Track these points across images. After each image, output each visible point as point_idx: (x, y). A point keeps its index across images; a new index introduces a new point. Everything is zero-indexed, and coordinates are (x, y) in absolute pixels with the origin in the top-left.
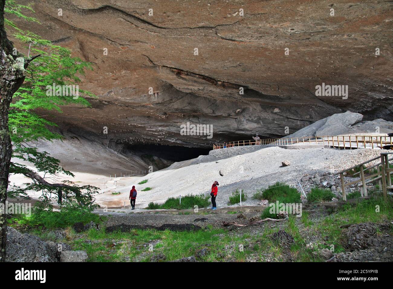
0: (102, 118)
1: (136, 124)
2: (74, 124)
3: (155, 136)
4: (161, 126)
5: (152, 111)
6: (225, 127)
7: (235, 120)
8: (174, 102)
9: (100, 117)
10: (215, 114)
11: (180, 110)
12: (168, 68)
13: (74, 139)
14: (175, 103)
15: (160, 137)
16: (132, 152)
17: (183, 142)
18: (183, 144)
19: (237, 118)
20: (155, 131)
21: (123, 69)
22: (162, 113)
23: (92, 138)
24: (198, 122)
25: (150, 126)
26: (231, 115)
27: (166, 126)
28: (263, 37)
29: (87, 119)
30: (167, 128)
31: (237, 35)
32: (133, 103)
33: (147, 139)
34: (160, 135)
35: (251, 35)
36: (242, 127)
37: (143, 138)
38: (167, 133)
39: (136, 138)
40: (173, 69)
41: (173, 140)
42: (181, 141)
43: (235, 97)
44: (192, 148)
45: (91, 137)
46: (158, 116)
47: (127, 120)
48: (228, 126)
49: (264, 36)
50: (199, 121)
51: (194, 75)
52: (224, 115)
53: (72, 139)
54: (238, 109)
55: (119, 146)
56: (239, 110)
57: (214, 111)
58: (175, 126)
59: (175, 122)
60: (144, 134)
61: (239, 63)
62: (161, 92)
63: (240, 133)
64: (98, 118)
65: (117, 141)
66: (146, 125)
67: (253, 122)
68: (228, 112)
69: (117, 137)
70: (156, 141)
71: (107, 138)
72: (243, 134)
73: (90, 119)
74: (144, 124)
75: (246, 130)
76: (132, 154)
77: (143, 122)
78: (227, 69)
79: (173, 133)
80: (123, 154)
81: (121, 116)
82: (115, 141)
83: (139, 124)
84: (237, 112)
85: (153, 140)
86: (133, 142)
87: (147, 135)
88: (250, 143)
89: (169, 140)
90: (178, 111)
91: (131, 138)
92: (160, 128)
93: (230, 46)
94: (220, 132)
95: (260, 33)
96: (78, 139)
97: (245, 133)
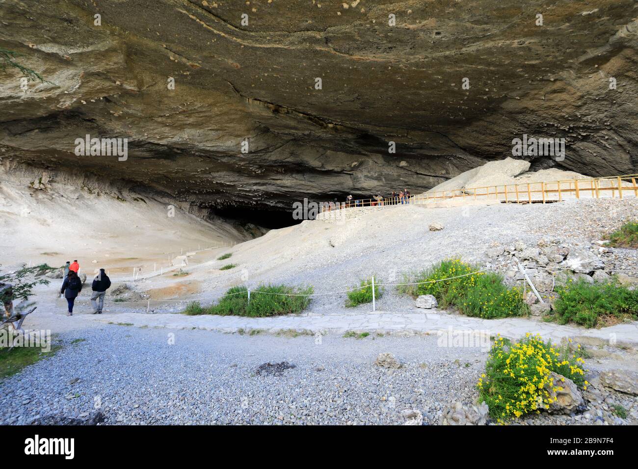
0: (176, 173)
1: (223, 182)
2: (138, 181)
3: (250, 198)
4: (256, 184)
5: (242, 163)
6: (337, 186)
7: (349, 176)
8: (271, 152)
9: (174, 171)
10: (325, 168)
11: (280, 163)
12: (261, 102)
13: (138, 201)
14: (273, 153)
15: (256, 199)
16: (222, 219)
18: (286, 208)
19: (352, 174)
20: (249, 192)
21: (197, 101)
22: (256, 166)
23: (166, 200)
25: (241, 184)
26: (345, 170)
27: (263, 184)
28: (393, 49)
29: (155, 174)
30: (265, 187)
31: (356, 46)
32: (216, 151)
33: (239, 201)
34: (255, 196)
35: (376, 45)
36: (359, 186)
37: (235, 201)
38: (264, 194)
39: (225, 200)
40: (268, 104)
41: (272, 203)
42: (283, 204)
43: (350, 145)
45: (164, 199)
46: (252, 171)
47: (210, 176)
48: (341, 184)
49: (395, 47)
50: (305, 178)
52: (336, 169)
53: (136, 201)
54: (353, 162)
55: (204, 211)
56: (355, 163)
57: (323, 165)
58: (273, 185)
59: (274, 179)
60: (235, 196)
61: (357, 95)
62: (254, 137)
63: (358, 194)
64: (171, 172)
65: (201, 204)
66: (236, 183)
67: (373, 179)
68: (341, 166)
69: (200, 199)
70: (251, 204)
71: (186, 201)
73: (159, 174)
74: (234, 181)
76: (222, 221)
77: (233, 179)
78: (340, 104)
79: (271, 193)
80: (209, 221)
81: (201, 170)
82: (198, 204)
83: (227, 181)
84: (352, 166)
85: (248, 204)
86: (222, 206)
87: (239, 196)
88: (371, 203)
89: (268, 203)
90: (276, 165)
91: (218, 201)
92: (255, 188)
93: (345, 65)
95: (390, 42)
96: (145, 202)
97: (363, 194)
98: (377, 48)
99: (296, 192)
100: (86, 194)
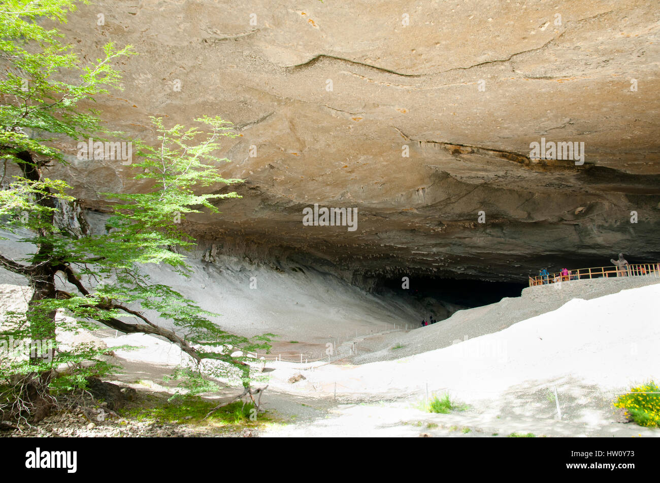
0: (337, 236)
1: (392, 244)
2: (296, 248)
3: (429, 263)
4: (435, 245)
5: (416, 220)
6: (555, 243)
7: (573, 227)
8: (453, 203)
9: (334, 235)
10: (533, 219)
11: (467, 216)
12: (436, 144)
13: (296, 271)
14: (456, 204)
15: (437, 265)
17: (479, 272)
18: (480, 276)
19: (577, 225)
20: (427, 255)
21: (360, 153)
22: (435, 222)
23: (325, 269)
24: (502, 235)
25: (416, 246)
26: (565, 219)
27: (445, 245)
28: (611, 61)
29: (314, 239)
30: (447, 248)
31: (555, 67)
32: (384, 208)
33: (414, 268)
34: (436, 261)
35: (584, 62)
36: (588, 241)
37: (409, 268)
38: (447, 258)
39: (396, 267)
40: (446, 145)
41: (460, 269)
42: (475, 270)
43: (569, 184)
44: (498, 282)
45: (324, 267)
46: (429, 229)
47: (377, 238)
48: (561, 239)
49: (613, 59)
50: (504, 234)
51: (484, 151)
52: (550, 220)
53: (294, 272)
54: (577, 207)
55: (370, 282)
56: (580, 209)
57: (529, 214)
58: (460, 245)
59: (460, 238)
60: (408, 261)
61: (568, 119)
62: (429, 187)
63: (590, 254)
64: (331, 236)
65: (366, 273)
66: (410, 245)
67: (613, 231)
68: (557, 214)
69: (365, 266)
70: (431, 271)
71: (348, 269)
72: (595, 254)
73: (319, 239)
74: (407, 243)
75: (598, 246)
76: (393, 295)
77: (404, 241)
78: (546, 133)
79: (458, 256)
80: (377, 295)
81: (366, 232)
82: (363, 273)
83: (397, 243)
84: (576, 212)
85: (426, 271)
86: (392, 275)
87: (414, 261)
88: (603, 273)
89: (454, 270)
90: (462, 219)
91: (388, 268)
92: (434, 250)
93: (543, 90)
94: (545, 251)
95: (603, 55)
96: (303, 272)
97: (598, 253)
98: (586, 64)
99: (492, 253)
100: (247, 265)
